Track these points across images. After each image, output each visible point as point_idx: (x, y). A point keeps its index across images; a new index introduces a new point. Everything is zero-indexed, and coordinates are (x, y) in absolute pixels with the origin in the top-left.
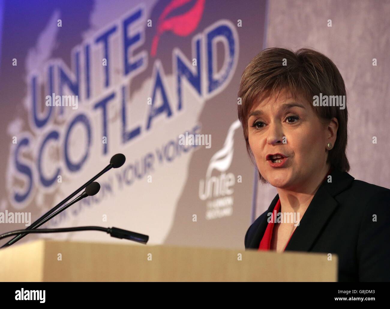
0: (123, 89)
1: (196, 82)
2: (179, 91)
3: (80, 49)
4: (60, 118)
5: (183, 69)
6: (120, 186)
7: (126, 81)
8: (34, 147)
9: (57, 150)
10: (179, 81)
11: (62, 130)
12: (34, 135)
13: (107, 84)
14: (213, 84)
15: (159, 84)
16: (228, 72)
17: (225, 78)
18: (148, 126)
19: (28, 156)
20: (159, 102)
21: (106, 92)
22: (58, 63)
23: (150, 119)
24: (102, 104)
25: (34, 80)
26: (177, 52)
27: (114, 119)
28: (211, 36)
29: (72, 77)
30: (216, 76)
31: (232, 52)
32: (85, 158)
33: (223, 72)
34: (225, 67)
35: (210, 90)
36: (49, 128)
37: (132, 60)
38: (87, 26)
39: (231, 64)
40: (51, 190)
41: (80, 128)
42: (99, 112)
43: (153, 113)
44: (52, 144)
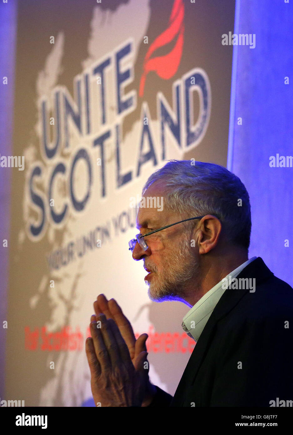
0: (117, 127)
1: (176, 131)
2: (163, 139)
3: (80, 78)
4: (66, 151)
5: (166, 115)
6: (117, 234)
7: (119, 119)
8: (45, 177)
9: (64, 184)
10: (163, 128)
11: (68, 163)
12: (45, 165)
13: (104, 121)
14: (191, 137)
15: (146, 129)
16: (202, 125)
17: (201, 131)
18: (138, 174)
19: (40, 186)
20: (146, 149)
21: (103, 130)
22: (63, 90)
23: (140, 165)
24: (100, 141)
25: (44, 104)
26: (160, 96)
27: (110, 160)
28: (188, 83)
29: (75, 108)
30: (193, 129)
31: (206, 104)
32: (87, 197)
33: (198, 125)
34: (200, 120)
35: (188, 143)
36: (57, 160)
37: (124, 98)
38: (86, 55)
39: (205, 117)
40: (60, 226)
41: (82, 163)
42: (97, 149)
43: (142, 159)
44: (60, 176)
